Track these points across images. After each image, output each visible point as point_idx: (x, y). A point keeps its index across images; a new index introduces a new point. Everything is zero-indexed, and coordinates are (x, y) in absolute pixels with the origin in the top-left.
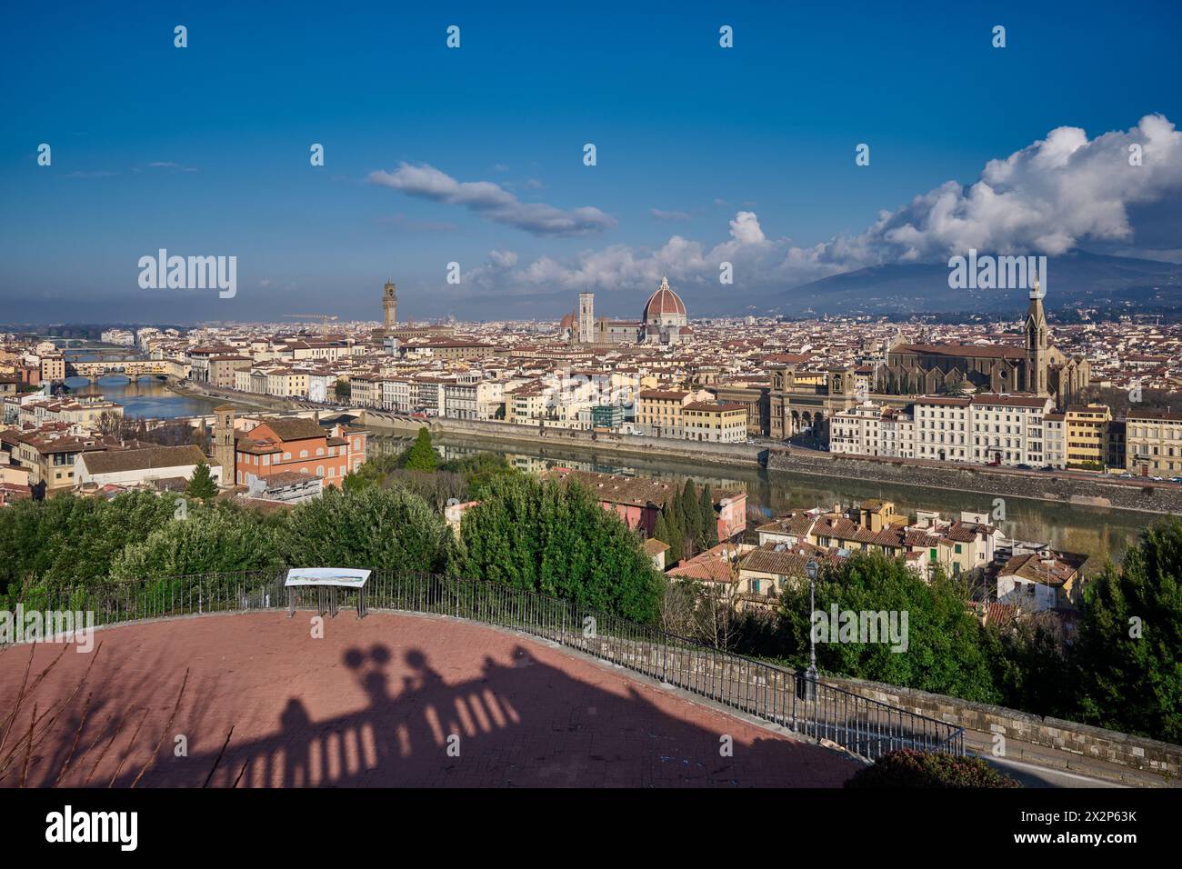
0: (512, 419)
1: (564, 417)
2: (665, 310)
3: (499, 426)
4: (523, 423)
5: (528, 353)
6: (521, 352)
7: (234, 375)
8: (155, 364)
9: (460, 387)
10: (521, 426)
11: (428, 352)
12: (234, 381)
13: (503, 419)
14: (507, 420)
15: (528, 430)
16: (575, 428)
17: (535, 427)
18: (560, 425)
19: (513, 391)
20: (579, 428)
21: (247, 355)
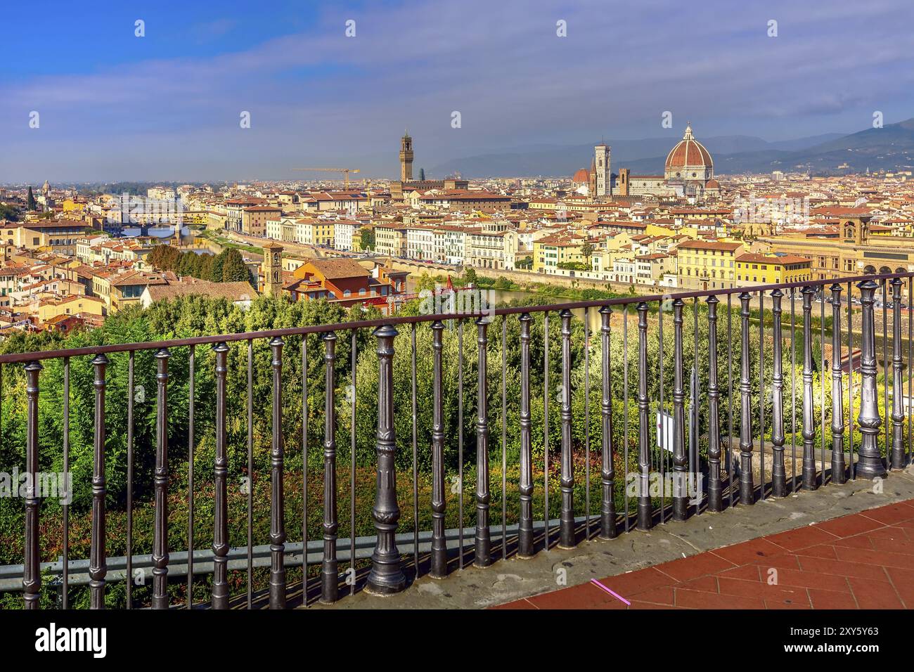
0: (541, 270)
1: (597, 268)
2: (689, 162)
3: (527, 276)
4: (553, 273)
5: (547, 205)
6: (540, 204)
7: (265, 225)
8: (195, 215)
9: (485, 235)
10: (550, 276)
11: (446, 205)
12: (265, 231)
13: (530, 268)
14: (535, 270)
15: (559, 280)
16: (609, 279)
17: (566, 278)
18: (592, 275)
19: (540, 241)
20: (614, 279)
21: (276, 206)
